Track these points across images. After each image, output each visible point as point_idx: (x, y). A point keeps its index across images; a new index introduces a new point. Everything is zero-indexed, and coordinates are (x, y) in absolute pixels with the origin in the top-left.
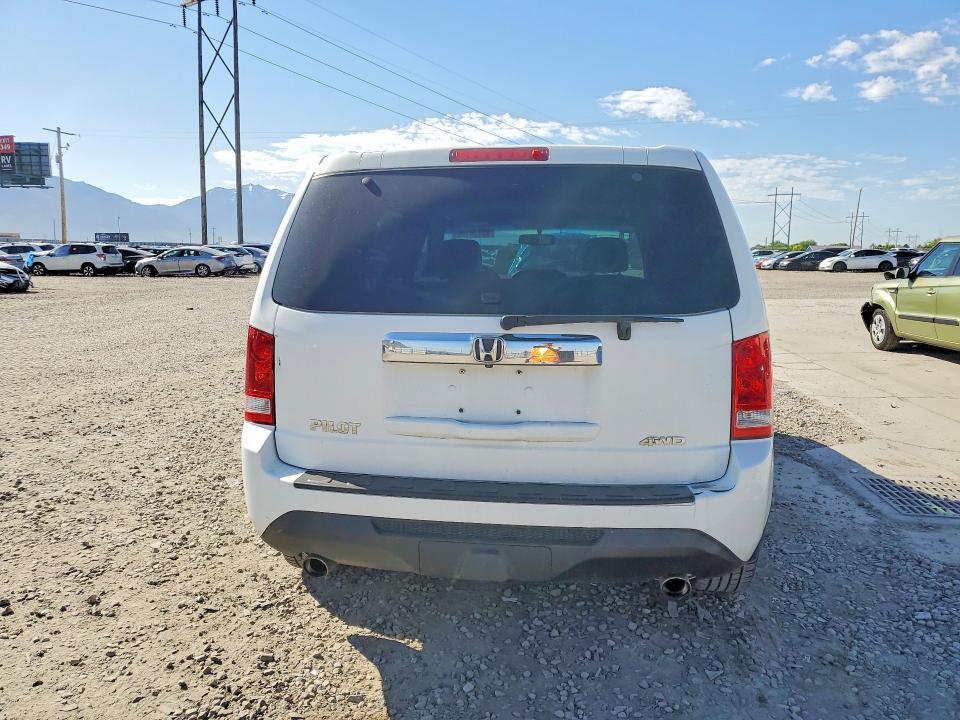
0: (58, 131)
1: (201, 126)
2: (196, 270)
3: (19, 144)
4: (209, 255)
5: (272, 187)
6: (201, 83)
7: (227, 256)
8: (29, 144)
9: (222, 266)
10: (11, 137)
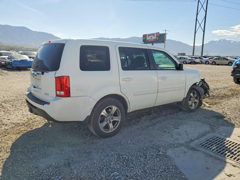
0: (166, 31)
1: (196, 26)
2: (183, 62)
3: (161, 34)
4: (187, 59)
5: (229, 40)
6: (197, 15)
7: (192, 59)
8: (163, 34)
9: (189, 61)
10: (159, 33)
